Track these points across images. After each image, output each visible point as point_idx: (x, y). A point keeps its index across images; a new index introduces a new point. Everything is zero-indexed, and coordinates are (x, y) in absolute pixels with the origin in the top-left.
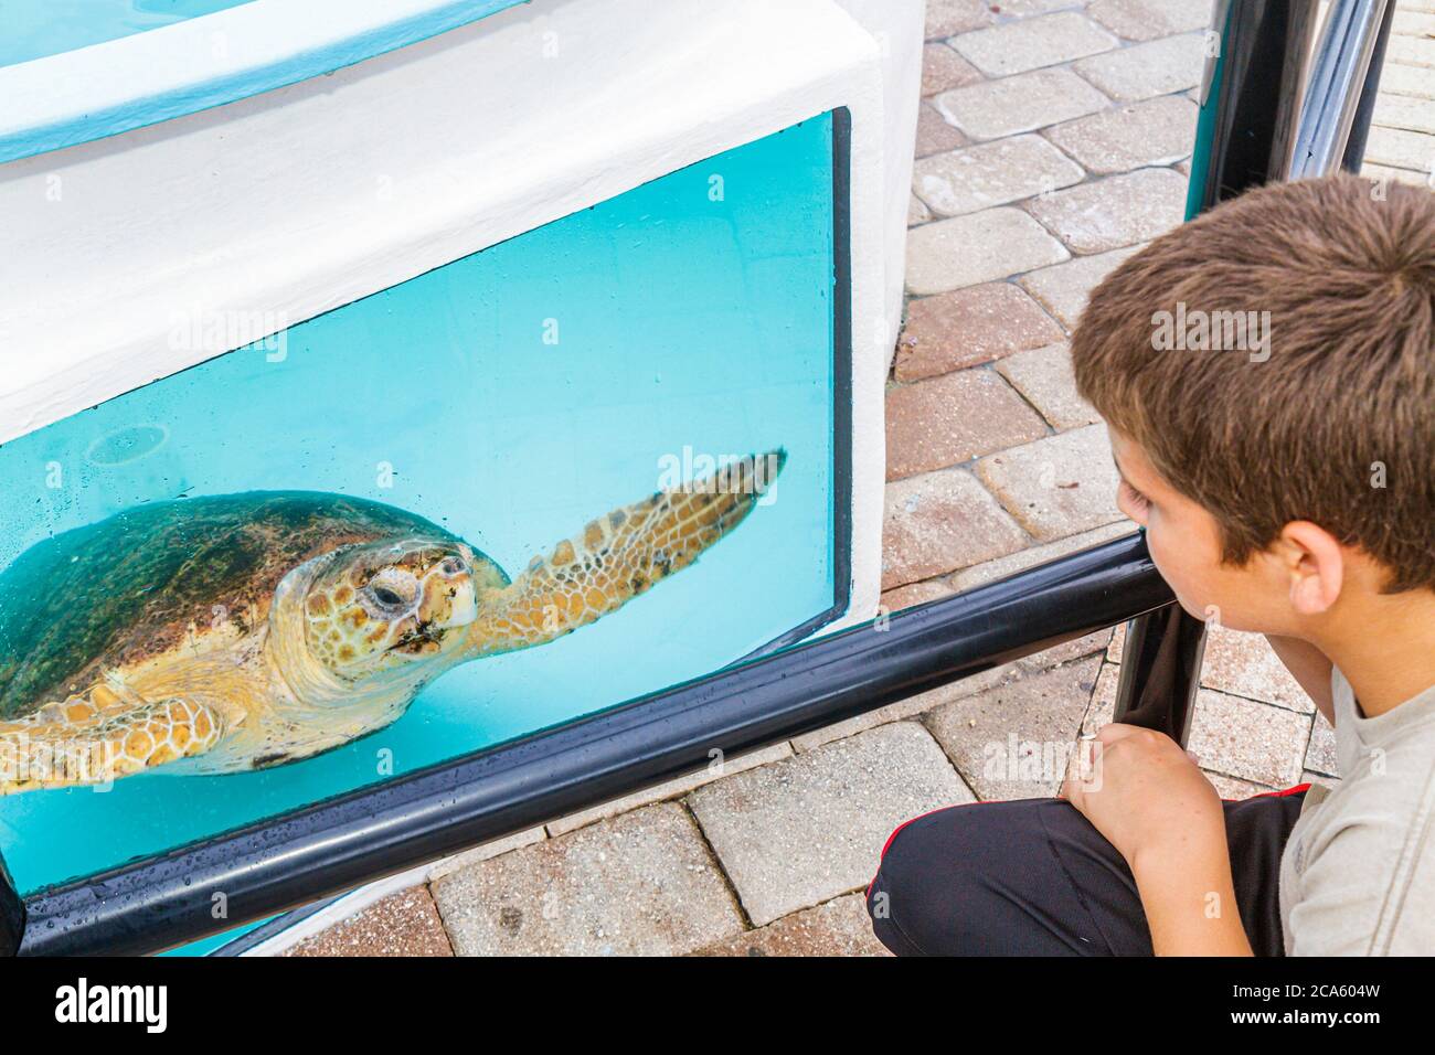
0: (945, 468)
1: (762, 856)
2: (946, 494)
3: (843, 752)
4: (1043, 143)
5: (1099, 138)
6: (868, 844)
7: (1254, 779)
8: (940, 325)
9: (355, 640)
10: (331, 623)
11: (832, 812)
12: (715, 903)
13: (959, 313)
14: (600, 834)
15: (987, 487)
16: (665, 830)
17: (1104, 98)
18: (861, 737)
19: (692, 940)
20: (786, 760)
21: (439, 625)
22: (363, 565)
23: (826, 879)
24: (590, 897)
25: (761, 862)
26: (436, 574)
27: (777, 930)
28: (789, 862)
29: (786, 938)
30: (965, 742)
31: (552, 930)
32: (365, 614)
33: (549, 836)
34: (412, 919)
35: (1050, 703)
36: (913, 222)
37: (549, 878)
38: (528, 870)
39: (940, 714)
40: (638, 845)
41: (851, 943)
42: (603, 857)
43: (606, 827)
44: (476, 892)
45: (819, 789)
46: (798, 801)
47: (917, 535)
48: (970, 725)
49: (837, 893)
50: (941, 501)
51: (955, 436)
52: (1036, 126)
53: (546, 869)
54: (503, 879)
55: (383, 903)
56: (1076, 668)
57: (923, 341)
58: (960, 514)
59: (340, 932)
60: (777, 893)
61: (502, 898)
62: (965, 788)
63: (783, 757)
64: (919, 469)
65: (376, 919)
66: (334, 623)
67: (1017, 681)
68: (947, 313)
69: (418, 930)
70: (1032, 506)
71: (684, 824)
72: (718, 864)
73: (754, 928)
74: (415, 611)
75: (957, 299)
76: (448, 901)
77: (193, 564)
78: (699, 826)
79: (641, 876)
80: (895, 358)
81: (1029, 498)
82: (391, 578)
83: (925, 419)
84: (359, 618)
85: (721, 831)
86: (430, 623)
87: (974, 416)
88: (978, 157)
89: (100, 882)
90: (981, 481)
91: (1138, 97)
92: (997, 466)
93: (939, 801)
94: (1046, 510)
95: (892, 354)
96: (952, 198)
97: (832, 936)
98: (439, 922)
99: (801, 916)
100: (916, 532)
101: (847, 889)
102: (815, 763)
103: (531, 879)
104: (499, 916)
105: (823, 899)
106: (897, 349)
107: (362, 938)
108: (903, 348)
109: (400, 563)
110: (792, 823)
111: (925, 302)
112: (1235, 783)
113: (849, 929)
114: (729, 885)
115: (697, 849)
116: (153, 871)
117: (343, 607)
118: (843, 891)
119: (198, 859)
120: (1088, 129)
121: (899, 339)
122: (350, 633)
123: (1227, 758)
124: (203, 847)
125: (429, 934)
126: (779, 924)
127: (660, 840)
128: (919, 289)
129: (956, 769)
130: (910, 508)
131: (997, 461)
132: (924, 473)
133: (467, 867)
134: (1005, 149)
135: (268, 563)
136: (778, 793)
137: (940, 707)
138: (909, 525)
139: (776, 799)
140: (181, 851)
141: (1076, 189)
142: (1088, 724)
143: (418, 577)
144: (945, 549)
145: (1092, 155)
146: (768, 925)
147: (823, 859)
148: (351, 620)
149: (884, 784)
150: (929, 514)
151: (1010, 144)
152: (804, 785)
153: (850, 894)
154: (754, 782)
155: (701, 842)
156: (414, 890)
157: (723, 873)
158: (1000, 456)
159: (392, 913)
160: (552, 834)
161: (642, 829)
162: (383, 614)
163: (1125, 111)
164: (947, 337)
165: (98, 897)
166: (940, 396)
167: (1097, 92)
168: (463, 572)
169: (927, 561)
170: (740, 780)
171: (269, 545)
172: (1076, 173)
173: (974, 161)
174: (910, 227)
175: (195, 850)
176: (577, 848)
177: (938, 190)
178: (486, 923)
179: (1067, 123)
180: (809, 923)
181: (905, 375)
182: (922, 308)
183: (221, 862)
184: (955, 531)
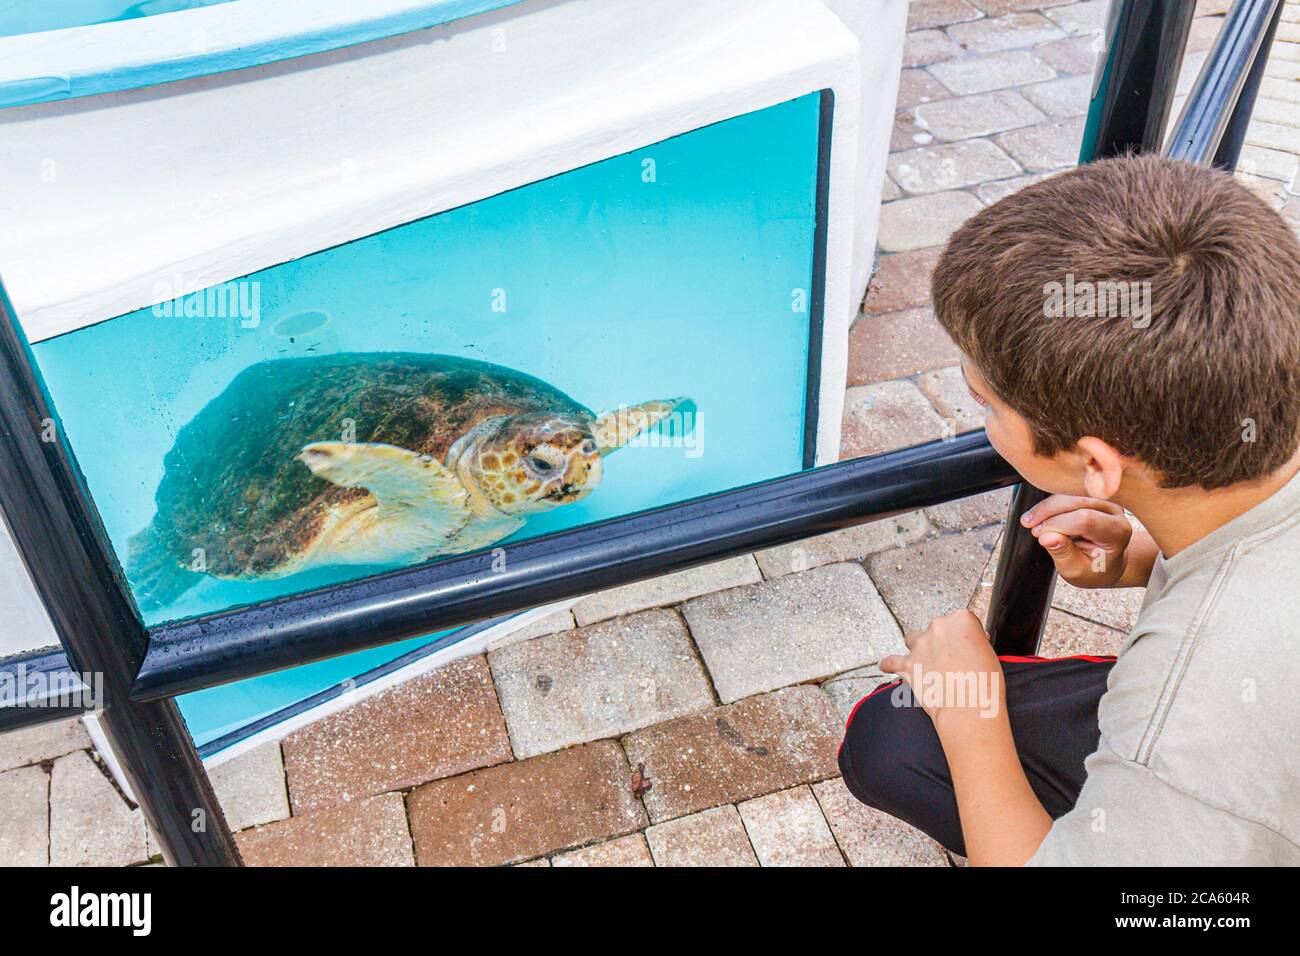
0: (895, 379)
1: (732, 653)
2: (895, 398)
3: (800, 581)
4: (991, 145)
5: (1035, 144)
6: (812, 650)
7: (1112, 625)
8: (901, 274)
9: (516, 491)
10: (499, 477)
11: (787, 625)
12: (694, 685)
13: (916, 267)
14: (614, 628)
15: (926, 394)
16: (663, 629)
17: (1041, 114)
18: (814, 572)
19: (675, 710)
20: (757, 584)
21: (577, 487)
22: (524, 438)
23: (779, 673)
24: (603, 673)
25: (731, 656)
26: (577, 453)
27: (738, 707)
28: (752, 659)
29: (745, 714)
30: (893, 580)
31: (573, 694)
32: (525, 475)
33: (577, 626)
34: (471, 678)
35: (959, 557)
36: (887, 198)
37: (574, 656)
38: (559, 649)
39: (875, 559)
40: (642, 637)
41: (793, 721)
42: (615, 644)
43: (619, 623)
44: (520, 663)
45: (779, 607)
46: (763, 614)
47: (870, 427)
48: (897, 568)
49: (786, 684)
50: (890, 403)
51: (905, 355)
52: (987, 133)
53: (573, 650)
54: (541, 654)
55: (451, 665)
56: (981, 533)
57: (888, 285)
58: (904, 414)
59: (419, 683)
60: (741, 681)
61: (539, 668)
62: (890, 615)
63: (755, 582)
64: (876, 378)
65: (445, 676)
66: (502, 477)
67: (936, 539)
68: (908, 266)
69: (475, 686)
70: (959, 411)
71: (677, 624)
72: (699, 656)
73: (722, 704)
74: (561, 476)
75: (916, 256)
76: (499, 666)
77: (383, 428)
78: (688, 628)
79: (642, 660)
80: (865, 297)
81: (957, 405)
82: (544, 452)
83: (883, 342)
84: (520, 477)
85: (704, 632)
86: (571, 485)
87: (920, 343)
88: (941, 154)
89: (207, 622)
90: (922, 390)
91: (1067, 115)
92: (935, 380)
93: (869, 623)
94: (969, 415)
95: (863, 293)
96: (919, 181)
97: (779, 715)
98: (491, 682)
99: (758, 699)
100: (869, 424)
101: (794, 681)
102: (778, 587)
103: (560, 656)
104: (535, 681)
105: (776, 687)
106: (867, 290)
107: (434, 688)
108: (872, 290)
109: (551, 442)
110: (757, 630)
111: (892, 257)
112: (1096, 626)
113: (792, 711)
114: (706, 672)
115: (685, 644)
116: (246, 616)
117: (509, 468)
118: (791, 683)
119: (281, 610)
120: (1027, 137)
121: (870, 283)
122: (513, 486)
123: (1092, 608)
124: (285, 602)
125: (483, 690)
126: (740, 703)
127: (658, 635)
128: (888, 247)
129: (884, 600)
130: (866, 407)
131: (936, 376)
132: (879, 382)
133: (515, 644)
134: (963, 148)
135: (437, 431)
136: (748, 608)
137: (875, 553)
138: (865, 419)
139: (747, 612)
140: (269, 603)
141: (1014, 180)
142: (987, 574)
143: (564, 453)
144: (890, 438)
145: (1028, 156)
146: (732, 703)
147: (778, 658)
148: (514, 478)
149: (828, 607)
150: (880, 412)
151: (966, 145)
152: (769, 603)
153: (796, 685)
154: (731, 598)
155: (688, 639)
156: (475, 657)
157: (703, 663)
158: (939, 373)
159: (457, 672)
160: (579, 624)
161: (645, 626)
162: (538, 476)
163: (1056, 125)
164: (905, 284)
165: (204, 632)
166: (896, 326)
167: (1037, 110)
168: (596, 451)
169: (875, 446)
170: (721, 596)
171: (436, 416)
172: (1014, 168)
173: (938, 156)
174: (883, 202)
175: (281, 603)
176: (597, 636)
177: (908, 173)
178: (524, 685)
179: (1011, 132)
180: (763, 704)
181: (873, 309)
182: (890, 262)
183: (297, 614)
184: (899, 426)
